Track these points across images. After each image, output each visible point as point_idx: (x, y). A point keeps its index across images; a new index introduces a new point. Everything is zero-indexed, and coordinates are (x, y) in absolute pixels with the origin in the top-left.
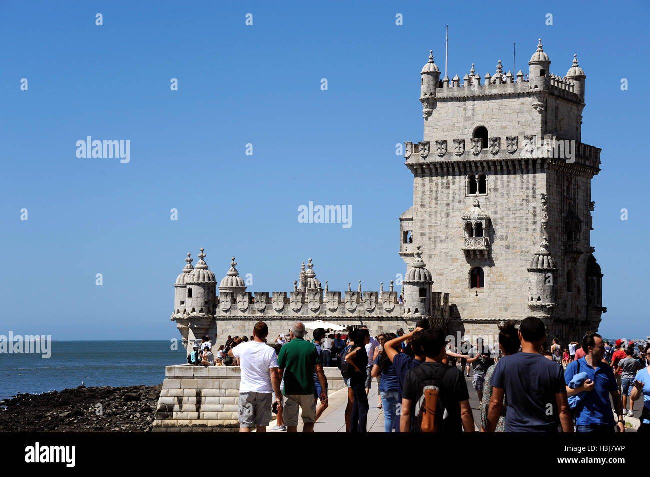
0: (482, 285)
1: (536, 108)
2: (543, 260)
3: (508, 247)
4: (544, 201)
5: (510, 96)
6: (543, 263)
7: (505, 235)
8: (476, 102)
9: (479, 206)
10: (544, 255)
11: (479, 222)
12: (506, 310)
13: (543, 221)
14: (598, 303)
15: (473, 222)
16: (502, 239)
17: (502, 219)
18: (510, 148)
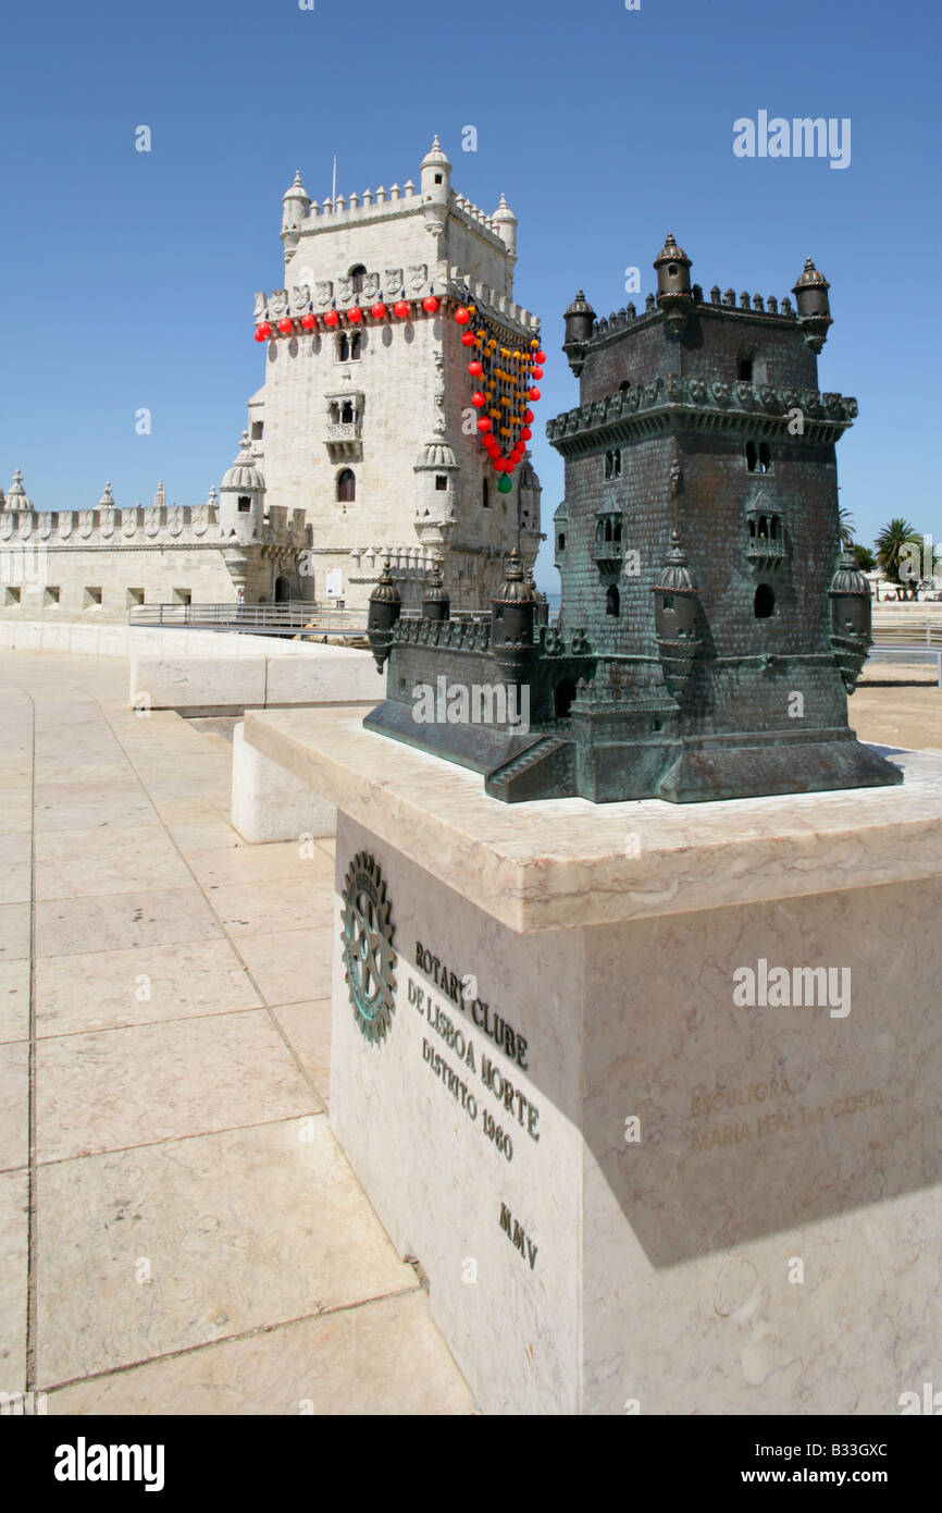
0: (353, 499)
1: (430, 230)
2: (435, 453)
3: (388, 437)
4: (438, 362)
5: (396, 216)
6: (434, 457)
7: (384, 419)
8: (353, 230)
9: (349, 377)
10: (436, 445)
11: (347, 399)
12: (383, 533)
13: (437, 393)
14: (534, 526)
15: (340, 401)
16: (380, 424)
17: (380, 394)
18: (391, 286)
